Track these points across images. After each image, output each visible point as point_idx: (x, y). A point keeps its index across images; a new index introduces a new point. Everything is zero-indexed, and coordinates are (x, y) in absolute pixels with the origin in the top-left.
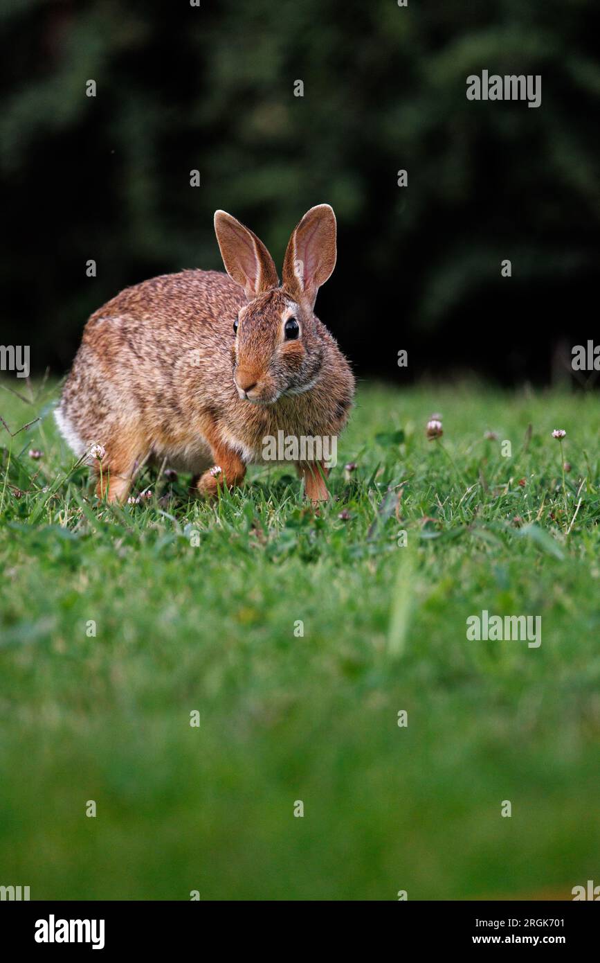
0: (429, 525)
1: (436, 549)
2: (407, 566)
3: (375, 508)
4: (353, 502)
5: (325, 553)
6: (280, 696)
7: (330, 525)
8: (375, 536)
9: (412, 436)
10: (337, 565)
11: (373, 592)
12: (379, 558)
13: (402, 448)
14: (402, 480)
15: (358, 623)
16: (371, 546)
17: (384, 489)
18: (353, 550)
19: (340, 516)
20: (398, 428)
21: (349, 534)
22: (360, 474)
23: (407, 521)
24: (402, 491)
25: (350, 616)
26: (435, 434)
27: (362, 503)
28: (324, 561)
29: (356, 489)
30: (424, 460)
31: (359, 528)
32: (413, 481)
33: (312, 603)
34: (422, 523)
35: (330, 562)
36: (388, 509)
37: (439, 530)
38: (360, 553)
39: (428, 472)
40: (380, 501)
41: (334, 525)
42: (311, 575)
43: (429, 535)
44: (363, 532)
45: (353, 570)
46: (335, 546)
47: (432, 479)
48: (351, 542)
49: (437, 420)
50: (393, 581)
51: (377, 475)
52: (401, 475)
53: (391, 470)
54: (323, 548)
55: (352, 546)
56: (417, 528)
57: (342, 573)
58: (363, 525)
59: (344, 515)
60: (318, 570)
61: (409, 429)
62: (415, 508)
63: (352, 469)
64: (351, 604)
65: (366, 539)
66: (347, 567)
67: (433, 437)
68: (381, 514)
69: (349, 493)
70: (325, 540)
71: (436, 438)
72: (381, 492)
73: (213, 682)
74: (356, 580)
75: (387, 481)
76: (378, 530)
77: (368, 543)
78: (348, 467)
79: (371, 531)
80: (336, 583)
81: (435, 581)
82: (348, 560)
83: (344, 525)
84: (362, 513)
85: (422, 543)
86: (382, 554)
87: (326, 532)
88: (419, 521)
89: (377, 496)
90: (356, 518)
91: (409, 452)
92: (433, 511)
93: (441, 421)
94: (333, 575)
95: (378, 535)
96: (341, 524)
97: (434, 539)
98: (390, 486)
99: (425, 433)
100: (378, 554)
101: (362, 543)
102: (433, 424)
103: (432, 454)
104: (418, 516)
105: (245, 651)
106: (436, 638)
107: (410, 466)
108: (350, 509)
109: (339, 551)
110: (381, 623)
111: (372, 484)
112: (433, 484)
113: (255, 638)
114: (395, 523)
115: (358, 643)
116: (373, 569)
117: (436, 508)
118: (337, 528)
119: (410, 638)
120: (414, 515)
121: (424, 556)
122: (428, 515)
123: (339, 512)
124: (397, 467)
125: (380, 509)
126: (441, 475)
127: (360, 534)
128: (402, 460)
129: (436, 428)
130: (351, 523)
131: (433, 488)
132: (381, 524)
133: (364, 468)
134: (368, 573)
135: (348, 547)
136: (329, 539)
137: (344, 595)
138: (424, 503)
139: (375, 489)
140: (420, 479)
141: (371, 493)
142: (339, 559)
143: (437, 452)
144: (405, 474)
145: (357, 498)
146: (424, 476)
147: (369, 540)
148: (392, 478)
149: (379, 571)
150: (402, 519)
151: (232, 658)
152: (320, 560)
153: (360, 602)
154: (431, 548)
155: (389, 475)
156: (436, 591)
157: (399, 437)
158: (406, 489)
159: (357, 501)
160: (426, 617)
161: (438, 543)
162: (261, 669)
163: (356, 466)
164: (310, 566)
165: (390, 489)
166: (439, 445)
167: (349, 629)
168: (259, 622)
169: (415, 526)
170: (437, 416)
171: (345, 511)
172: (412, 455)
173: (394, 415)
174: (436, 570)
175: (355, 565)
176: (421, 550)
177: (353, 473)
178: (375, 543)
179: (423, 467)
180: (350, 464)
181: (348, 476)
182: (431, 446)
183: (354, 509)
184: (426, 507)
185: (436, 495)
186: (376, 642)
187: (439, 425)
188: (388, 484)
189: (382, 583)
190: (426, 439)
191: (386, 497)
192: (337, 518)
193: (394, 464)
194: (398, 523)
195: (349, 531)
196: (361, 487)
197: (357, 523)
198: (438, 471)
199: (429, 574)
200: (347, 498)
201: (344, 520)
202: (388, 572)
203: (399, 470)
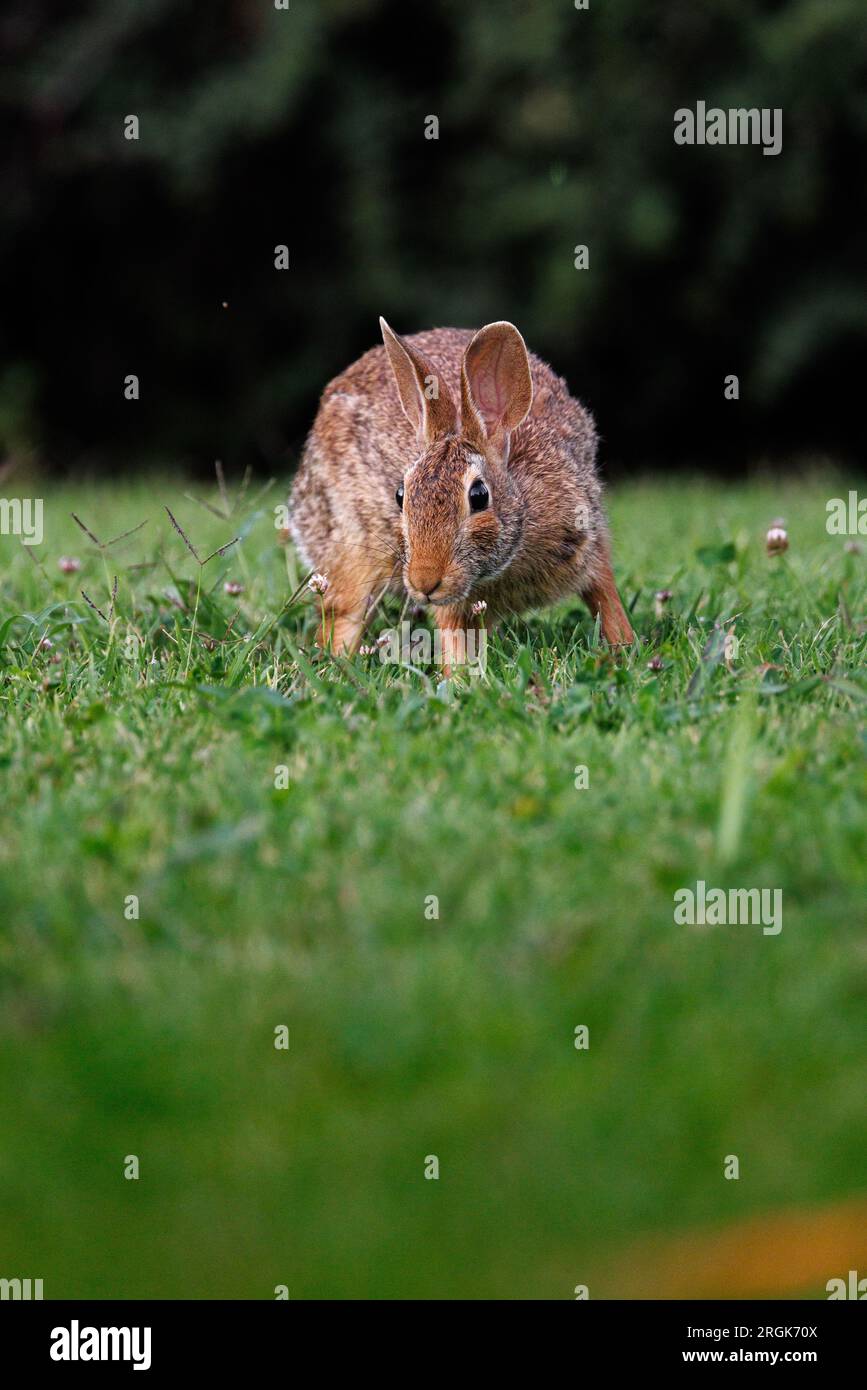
0: (771, 675)
1: (781, 708)
2: (742, 732)
3: (697, 654)
4: (667, 645)
5: (629, 718)
6: (574, 918)
7: (635, 678)
8: (697, 691)
9: (747, 551)
10: (646, 734)
11: (696, 769)
12: (704, 723)
13: (733, 568)
14: (734, 613)
15: (676, 813)
16: (693, 706)
17: (710, 625)
18: (668, 712)
19: (650, 665)
20: (727, 540)
21: (662, 690)
22: (676, 605)
23: (742, 669)
24: (733, 628)
25: (665, 805)
26: (778, 547)
27: (679, 647)
28: (629, 728)
29: (671, 627)
30: (763, 585)
31: (676, 681)
32: (749, 614)
33: (613, 787)
34: (760, 672)
35: (636, 729)
36: (715, 653)
37: (784, 681)
38: (678, 716)
39: (768, 601)
40: (704, 644)
41: (641, 677)
42: (612, 748)
43: (771, 689)
44: (681, 686)
45: (669, 741)
46: (643, 707)
47: (773, 611)
48: (665, 700)
49: (779, 527)
50: (723, 754)
51: (699, 607)
52: (732, 605)
53: (718, 599)
54: (627, 709)
55: (666, 706)
56: (756, 680)
57: (653, 745)
58: (681, 677)
59: (655, 664)
60: (620, 742)
61: (741, 541)
62: (752, 651)
63: (665, 599)
64: (666, 788)
65: (685, 696)
66: (660, 735)
67: (773, 552)
68: (705, 661)
69: (663, 632)
70: (630, 700)
71: (779, 554)
72: (706, 631)
73: (480, 900)
74: (672, 755)
75: (713, 613)
76: (702, 683)
77: (689, 703)
78: (659, 596)
79: (692, 685)
80: (645, 760)
81: (780, 753)
82: (661, 726)
83: (655, 678)
84: (679, 660)
85: (763, 700)
86: (708, 716)
87: (630, 687)
88: (757, 670)
89: (700, 636)
90: (672, 667)
91: (742, 573)
92: (777, 654)
93: (785, 528)
94: (642, 748)
95: (702, 691)
96: (651, 676)
97: (778, 695)
98: (717, 621)
99: (764, 547)
100: (702, 716)
101: (681, 702)
102: (775, 534)
103: (774, 575)
104: (757, 662)
105: (523, 856)
106: (783, 832)
107: (745, 593)
108: (663, 654)
109: (648, 715)
110: (708, 813)
111: (692, 619)
112: (776, 617)
113: (537, 837)
114: (724, 673)
115: (676, 842)
116: (696, 739)
117: (780, 650)
118: (646, 682)
119: (747, 833)
120: (749, 661)
121: (765, 717)
122: (769, 661)
123: (649, 659)
124: (726, 595)
125: (704, 654)
126: (785, 604)
127: (677, 690)
128: (732, 583)
129: (779, 538)
130: (665, 674)
131: (776, 623)
132: (705, 674)
133: (682, 597)
134: (690, 743)
135: (662, 708)
136: (635, 698)
137: (656, 775)
138: (764, 643)
139: (697, 626)
140: (757, 610)
141: (691, 632)
142: (650, 725)
143: (779, 573)
144: (737, 604)
145: (672, 639)
146: (763, 607)
147: (690, 698)
148: (719, 611)
149: (703, 742)
150: (735, 668)
151: (506, 868)
152: (624, 727)
153: (679, 783)
154: (774, 707)
155: (716, 605)
156: (782, 766)
157: (729, 553)
158: (739, 625)
159: (673, 644)
160: (768, 803)
161: (784, 700)
162: (545, 881)
163: (670, 594)
164: (610, 736)
165: (717, 626)
166: (784, 563)
167: (664, 824)
168: (541, 816)
169: (753, 677)
170: (781, 521)
171: (656, 658)
172: (747, 578)
173: (722, 523)
174: (781, 736)
175: (671, 733)
176: (760, 710)
177: (666, 605)
178: (697, 702)
179: (762, 594)
180: (662, 592)
181: (659, 609)
182: (772, 564)
183: (669, 654)
184: (767, 650)
185: (781, 633)
186: (701, 839)
187: (783, 534)
188: (715, 618)
189: (708, 758)
190: (765, 554)
191: (712, 636)
192: (645, 667)
193: (722, 590)
194: (728, 672)
195: (662, 685)
196: (678, 624)
197: (673, 675)
198: (782, 599)
199: (772, 743)
200: (658, 640)
201: (655, 670)
202: (716, 744)
203: (729, 599)
